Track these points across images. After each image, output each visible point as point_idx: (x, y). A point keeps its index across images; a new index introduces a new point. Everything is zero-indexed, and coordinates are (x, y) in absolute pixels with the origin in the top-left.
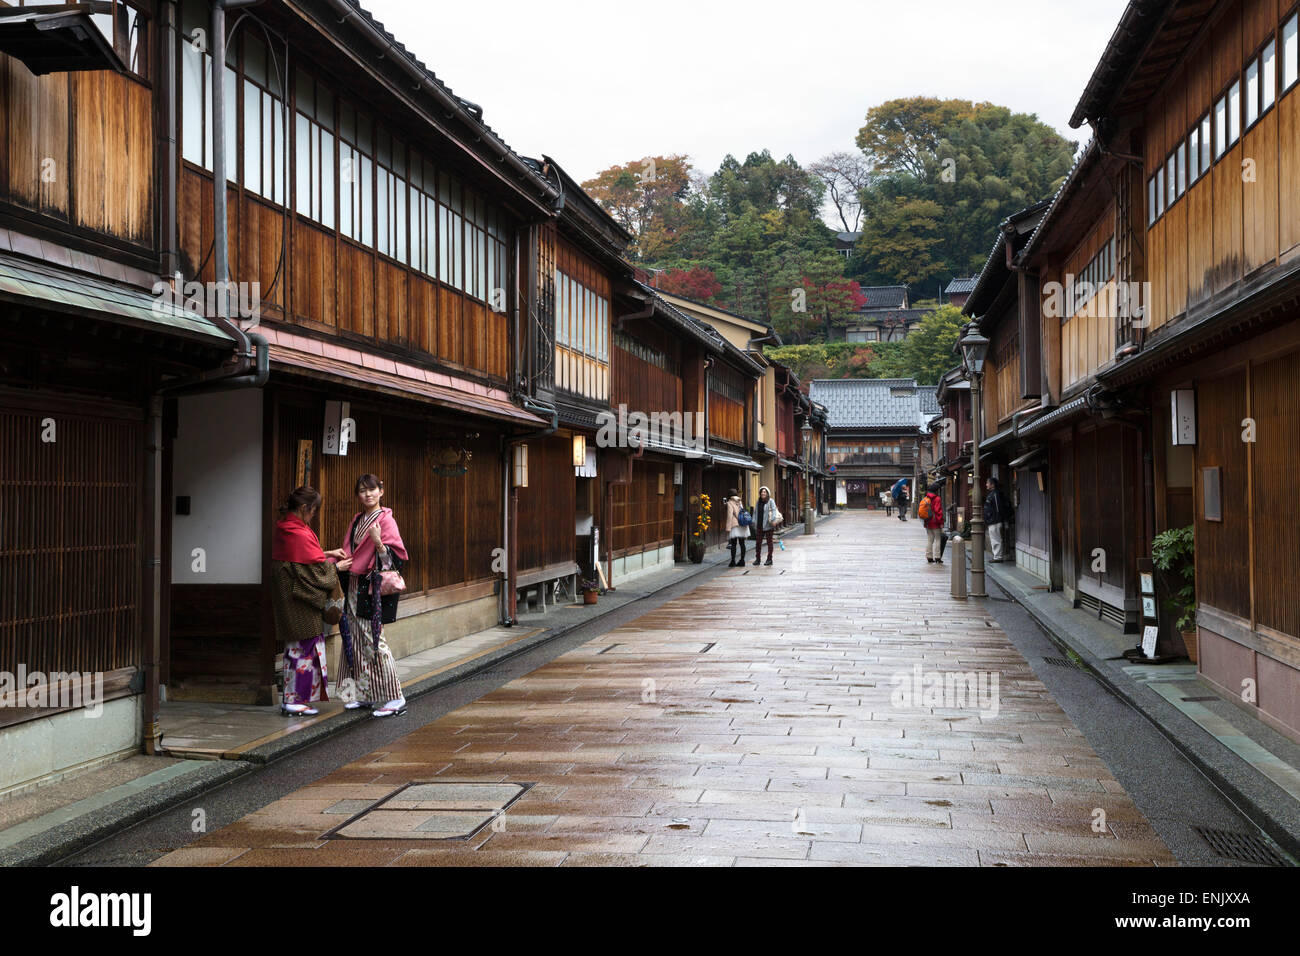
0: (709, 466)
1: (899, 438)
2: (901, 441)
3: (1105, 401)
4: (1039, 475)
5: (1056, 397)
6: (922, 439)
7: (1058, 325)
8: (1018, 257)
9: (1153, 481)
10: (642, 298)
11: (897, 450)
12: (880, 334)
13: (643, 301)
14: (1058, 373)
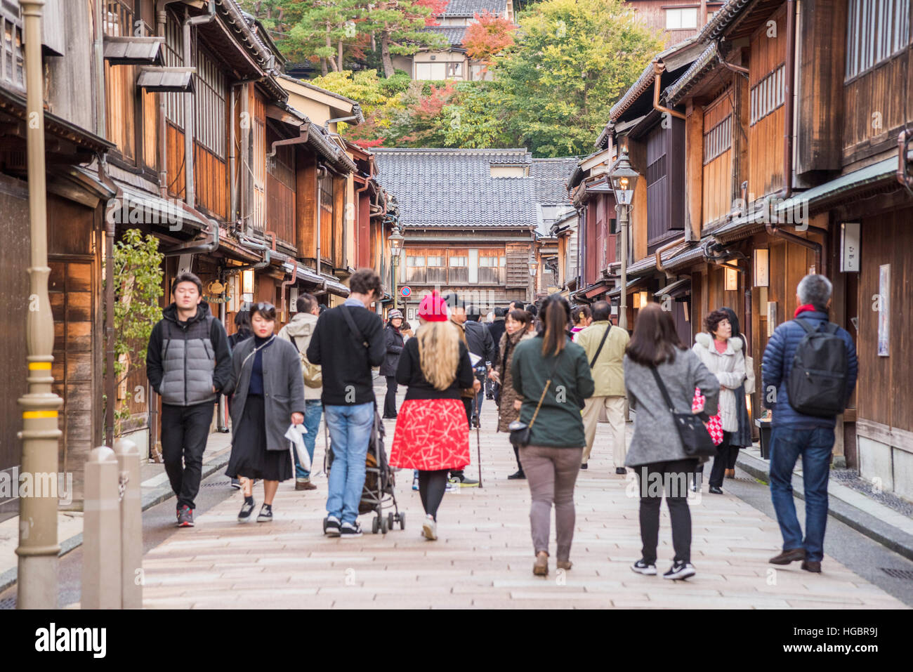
0: (322, 291)
1: (504, 243)
2: (508, 249)
3: (718, 252)
4: (685, 304)
5: (697, 233)
6: (540, 246)
7: (701, 167)
8: (666, 94)
9: (751, 310)
10: (297, 123)
11: (503, 262)
12: (469, 65)
13: (298, 128)
14: (700, 211)
